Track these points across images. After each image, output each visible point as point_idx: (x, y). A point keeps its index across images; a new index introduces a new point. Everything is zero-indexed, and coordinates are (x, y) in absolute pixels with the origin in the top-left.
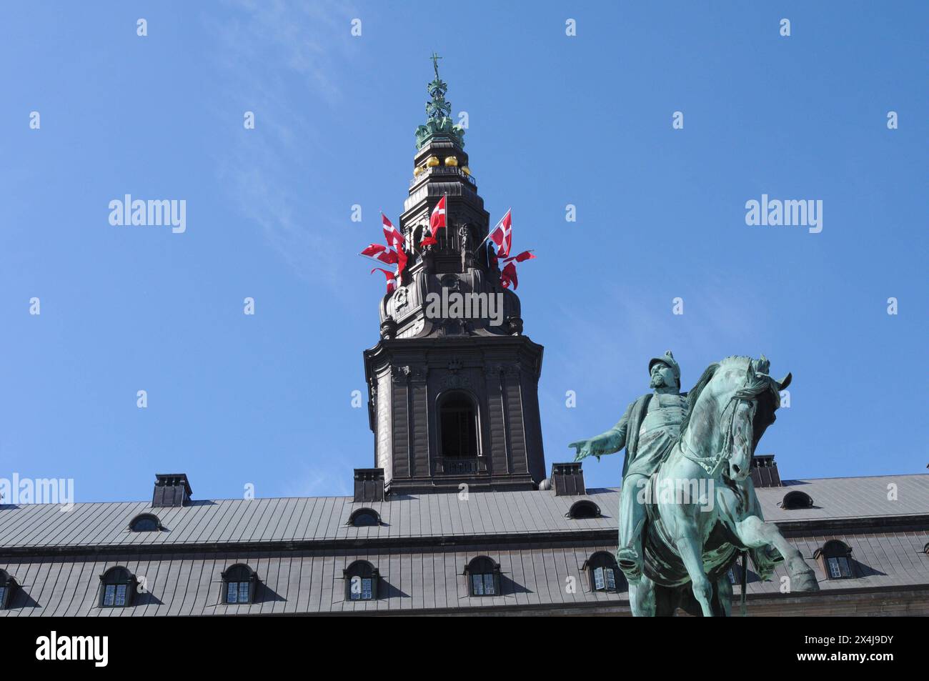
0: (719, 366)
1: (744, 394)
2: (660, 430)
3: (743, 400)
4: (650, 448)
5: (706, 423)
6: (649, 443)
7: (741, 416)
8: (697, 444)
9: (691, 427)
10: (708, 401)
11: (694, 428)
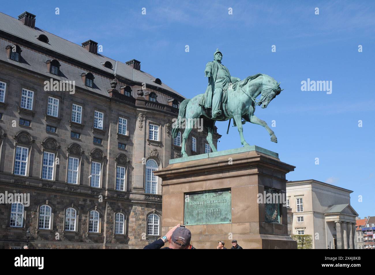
0: (262, 75)
1: (275, 90)
2: (224, 76)
3: (274, 91)
4: (221, 81)
5: (256, 89)
6: (222, 79)
7: (272, 95)
8: (251, 93)
9: (249, 87)
10: (259, 84)
11: (251, 88)
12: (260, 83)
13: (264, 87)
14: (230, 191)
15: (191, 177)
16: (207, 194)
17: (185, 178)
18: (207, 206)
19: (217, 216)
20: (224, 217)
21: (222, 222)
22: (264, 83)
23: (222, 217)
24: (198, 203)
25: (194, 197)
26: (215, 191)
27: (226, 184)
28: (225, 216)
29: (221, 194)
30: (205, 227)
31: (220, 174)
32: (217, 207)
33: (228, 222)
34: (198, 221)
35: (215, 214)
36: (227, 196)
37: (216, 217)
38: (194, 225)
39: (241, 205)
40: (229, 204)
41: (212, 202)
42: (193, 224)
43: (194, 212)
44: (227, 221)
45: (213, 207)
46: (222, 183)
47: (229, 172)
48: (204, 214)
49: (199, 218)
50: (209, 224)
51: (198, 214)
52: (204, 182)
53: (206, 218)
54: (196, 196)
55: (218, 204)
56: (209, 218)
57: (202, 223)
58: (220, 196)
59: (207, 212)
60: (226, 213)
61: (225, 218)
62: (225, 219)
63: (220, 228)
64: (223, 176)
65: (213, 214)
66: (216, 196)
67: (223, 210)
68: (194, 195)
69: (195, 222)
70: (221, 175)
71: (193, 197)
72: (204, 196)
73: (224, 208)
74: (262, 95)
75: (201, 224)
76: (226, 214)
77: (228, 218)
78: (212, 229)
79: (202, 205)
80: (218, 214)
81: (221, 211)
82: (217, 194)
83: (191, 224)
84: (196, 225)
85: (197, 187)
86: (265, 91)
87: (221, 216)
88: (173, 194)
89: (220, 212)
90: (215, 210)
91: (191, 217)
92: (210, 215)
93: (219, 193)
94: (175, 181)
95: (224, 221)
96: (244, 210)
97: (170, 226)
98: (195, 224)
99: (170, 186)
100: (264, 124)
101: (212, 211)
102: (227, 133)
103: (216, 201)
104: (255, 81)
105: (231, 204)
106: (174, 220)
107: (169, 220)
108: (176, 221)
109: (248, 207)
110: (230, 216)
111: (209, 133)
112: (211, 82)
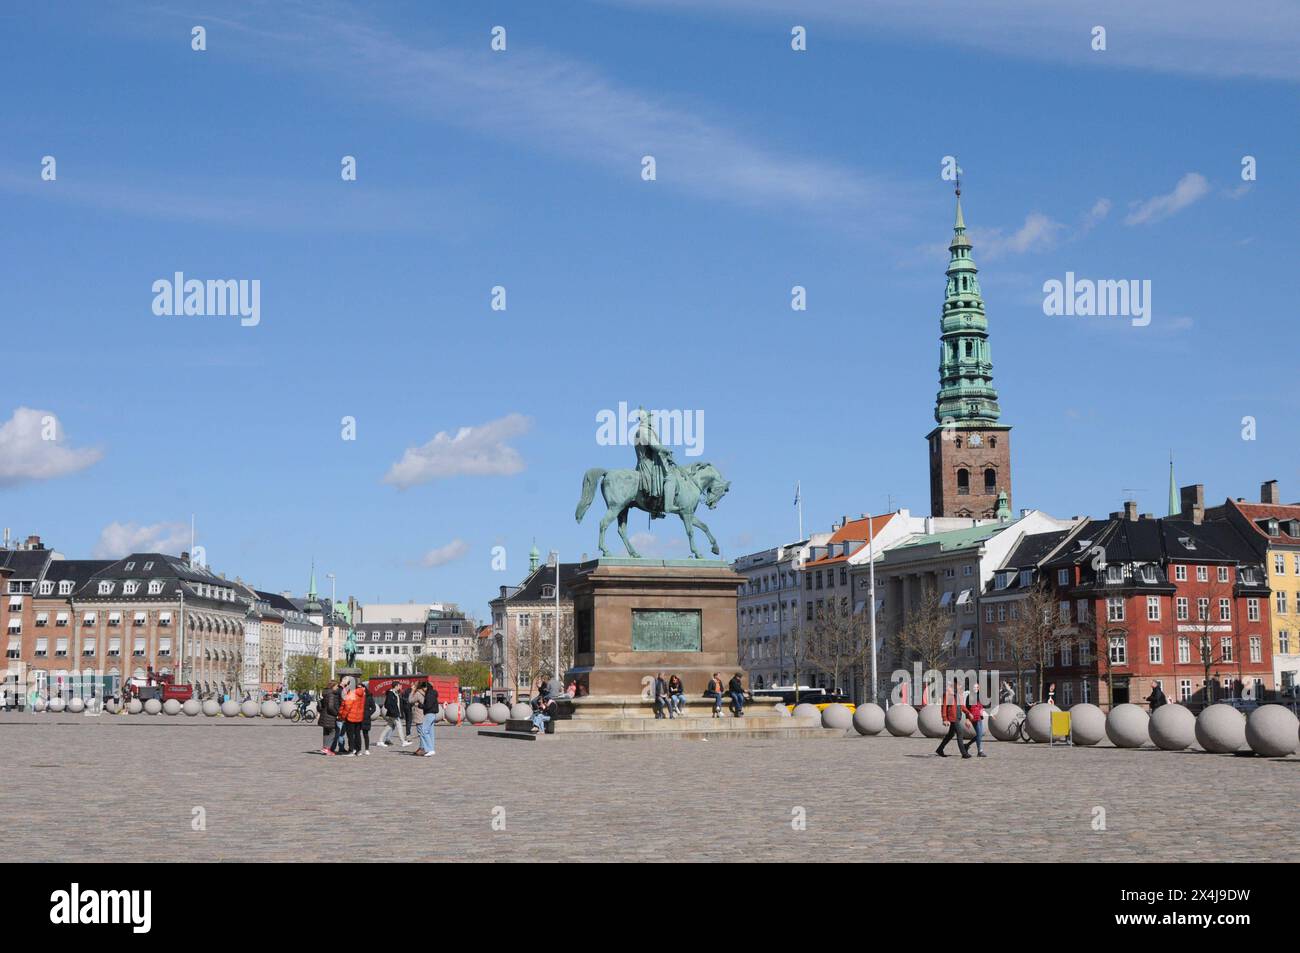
9: (700, 479)
11: (702, 481)
12: (712, 477)
13: (715, 484)
14: (697, 613)
15: (643, 589)
16: (664, 613)
17: (635, 589)
18: (664, 628)
19: (678, 641)
20: (688, 643)
21: (686, 650)
22: (715, 478)
23: (685, 643)
24: (651, 624)
26: (678, 611)
27: (696, 604)
28: (690, 643)
29: (683, 615)
30: (666, 655)
32: (678, 631)
33: (695, 650)
34: (651, 646)
35: (676, 639)
36: (694, 618)
37: (677, 643)
38: (647, 652)
39: (716, 632)
40: (696, 628)
41: (671, 624)
42: (645, 651)
43: (645, 634)
44: (693, 649)
45: (673, 630)
46: (690, 602)
47: (699, 590)
48: (660, 638)
49: (653, 642)
50: (668, 651)
51: (651, 638)
52: (665, 598)
53: (663, 644)
54: (646, 615)
55: (680, 627)
56: (668, 644)
57: (658, 650)
58: (683, 618)
59: (664, 636)
60: (691, 638)
62: (690, 646)
64: (692, 594)
65: (672, 639)
66: (677, 617)
67: (686, 635)
68: (644, 613)
69: (647, 648)
70: (688, 592)
71: (643, 616)
72: (659, 616)
73: (688, 633)
74: (713, 494)
76: (691, 640)
77: (694, 646)
78: (676, 658)
79: (657, 627)
80: (680, 640)
82: (680, 615)
84: (649, 652)
85: (652, 603)
86: (717, 488)
88: (613, 609)
89: (683, 637)
90: (676, 635)
91: (640, 641)
92: (668, 640)
93: (682, 613)
94: (616, 591)
95: (690, 649)
96: (718, 638)
99: (608, 597)
100: (705, 529)
101: (672, 635)
103: (677, 623)
104: (706, 472)
105: (700, 628)
106: (615, 644)
107: (607, 643)
108: (620, 645)
109: (723, 634)
110: (696, 643)
111: (624, 524)
112: (659, 462)
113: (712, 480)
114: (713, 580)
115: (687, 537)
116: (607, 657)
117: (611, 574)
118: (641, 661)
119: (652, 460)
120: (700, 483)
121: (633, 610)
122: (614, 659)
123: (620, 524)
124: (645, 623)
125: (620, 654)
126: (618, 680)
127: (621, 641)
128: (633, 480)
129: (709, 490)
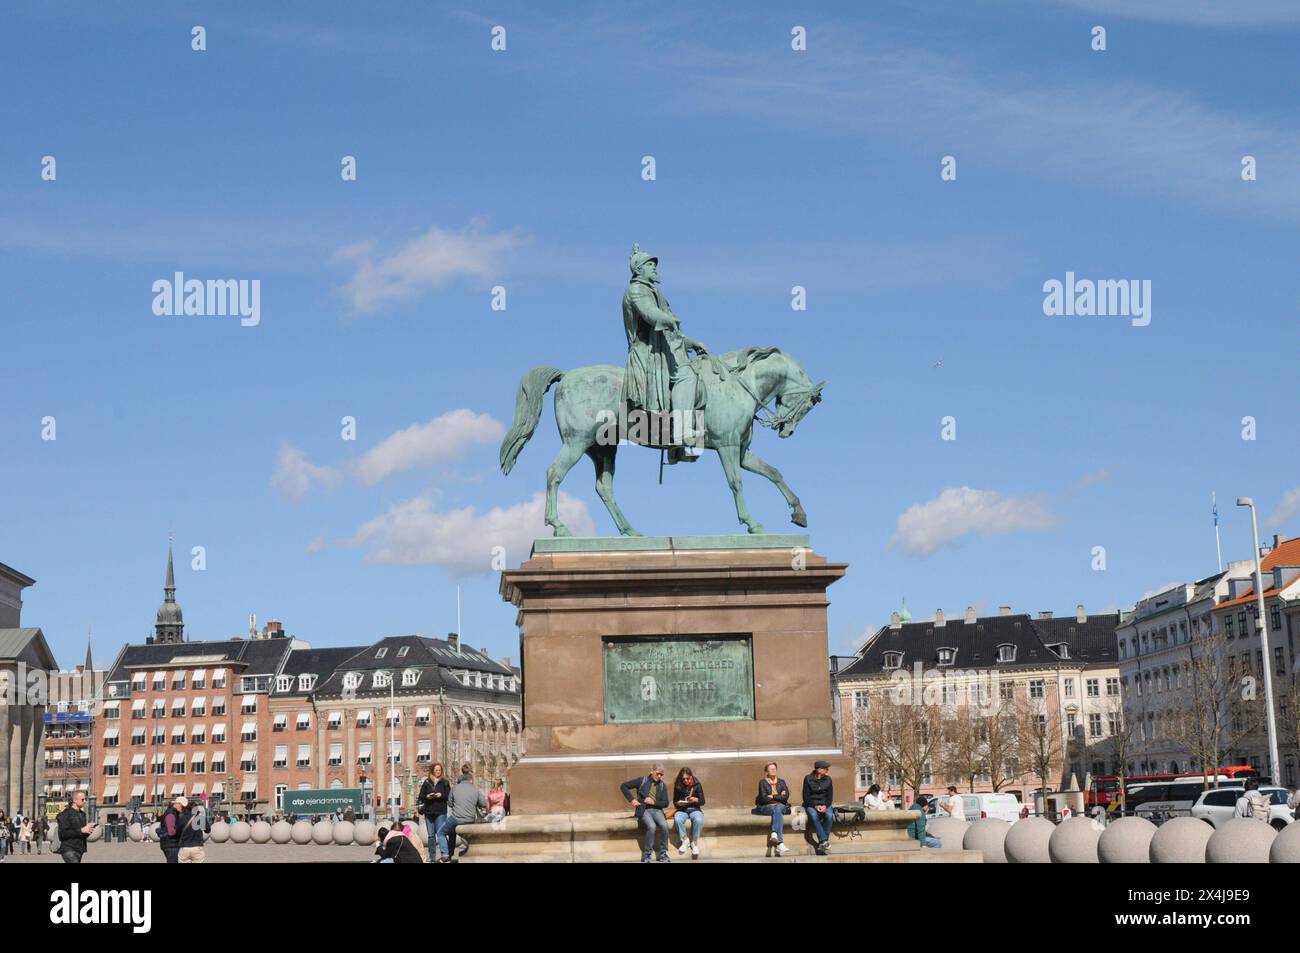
0: (780, 353)
3: (812, 400)
5: (772, 385)
8: (761, 392)
9: (757, 378)
10: (780, 376)
11: (761, 382)
12: (783, 374)
13: (790, 387)
14: (743, 641)
15: (626, 596)
16: (673, 644)
17: (605, 597)
18: (674, 676)
19: (706, 701)
20: (726, 704)
21: (722, 718)
22: (790, 375)
23: (719, 704)
24: (645, 667)
25: (631, 649)
26: (700, 638)
27: (738, 622)
28: (731, 702)
29: (714, 647)
30: (676, 728)
31: (720, 597)
32: (705, 680)
33: (742, 717)
34: (648, 712)
35: (701, 695)
36: (737, 653)
37: (703, 703)
38: (639, 723)
39: (783, 679)
40: (742, 672)
41: (690, 665)
42: (633, 721)
43: (632, 688)
44: (737, 715)
45: (693, 677)
46: (726, 620)
47: (746, 594)
48: (667, 695)
49: (651, 704)
50: (685, 720)
52: (671, 614)
53: (674, 706)
54: (636, 648)
55: (708, 672)
56: (683, 706)
57: (661, 718)
58: (715, 652)
59: (675, 690)
60: (733, 694)
61: (731, 706)
62: (729, 709)
63: (722, 732)
64: (727, 603)
65: (693, 695)
66: (702, 651)
67: (724, 686)
68: (631, 644)
69: (638, 715)
70: (721, 599)
71: (629, 651)
72: (663, 649)
73: (726, 683)
74: (786, 406)
75: (659, 720)
76: (734, 698)
77: (739, 708)
78: (698, 734)
79: (660, 672)
80: (709, 698)
81: (717, 690)
82: (705, 646)
83: (627, 721)
84: (643, 723)
85: (645, 624)
86: (794, 396)
87: (717, 701)
88: (563, 637)
89: (715, 691)
90: (700, 687)
91: (623, 702)
92: (685, 698)
93: (710, 642)
94: (567, 602)
95: (729, 715)
96: (790, 690)
97: (558, 726)
98: (640, 720)
99: (550, 615)
100: (775, 477)
101: (692, 688)
102: (661, 482)
103: (702, 664)
104: (770, 365)
105: (751, 672)
106: (568, 710)
107: (552, 709)
108: (576, 711)
109: (801, 683)
110: (745, 703)
111: (606, 474)
112: (661, 346)
113: (781, 379)
114: (771, 574)
115: (731, 493)
116: (551, 736)
117: (557, 567)
118: (623, 743)
119: (647, 344)
120: (755, 385)
121: (607, 639)
122: (567, 741)
123: (599, 475)
124: (633, 666)
125: (579, 729)
126: (571, 781)
127: (580, 702)
128: (609, 384)
129: (779, 401)
